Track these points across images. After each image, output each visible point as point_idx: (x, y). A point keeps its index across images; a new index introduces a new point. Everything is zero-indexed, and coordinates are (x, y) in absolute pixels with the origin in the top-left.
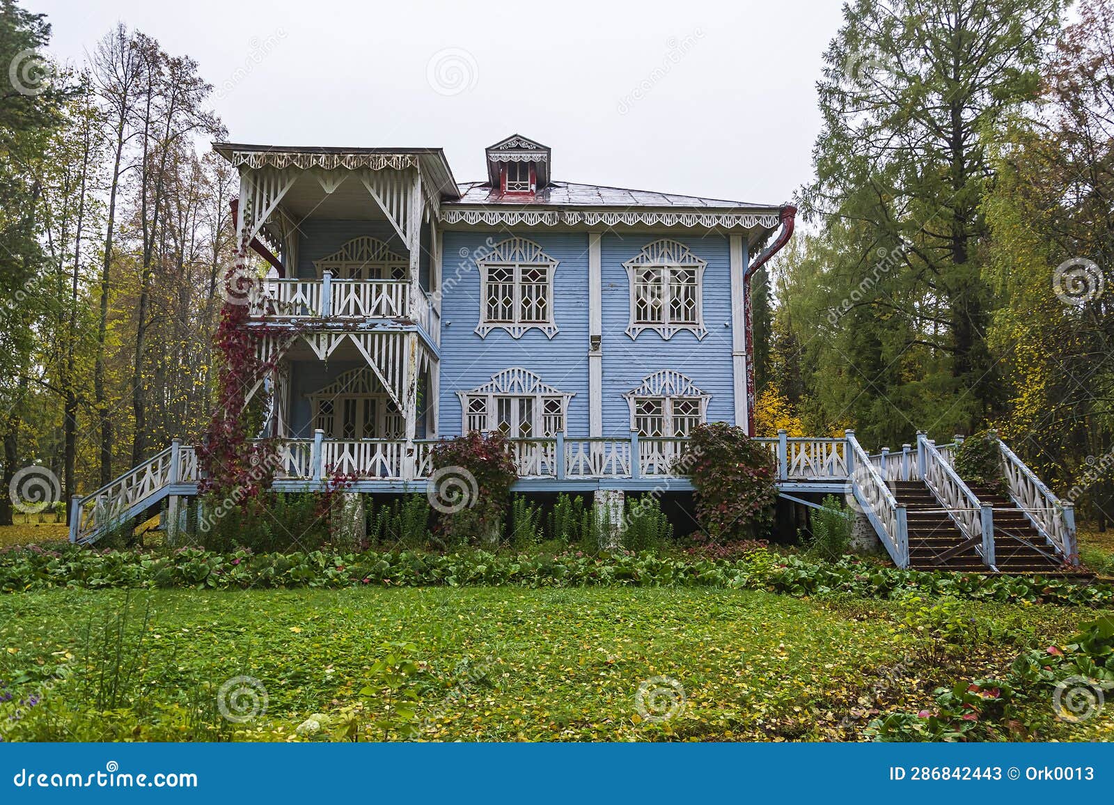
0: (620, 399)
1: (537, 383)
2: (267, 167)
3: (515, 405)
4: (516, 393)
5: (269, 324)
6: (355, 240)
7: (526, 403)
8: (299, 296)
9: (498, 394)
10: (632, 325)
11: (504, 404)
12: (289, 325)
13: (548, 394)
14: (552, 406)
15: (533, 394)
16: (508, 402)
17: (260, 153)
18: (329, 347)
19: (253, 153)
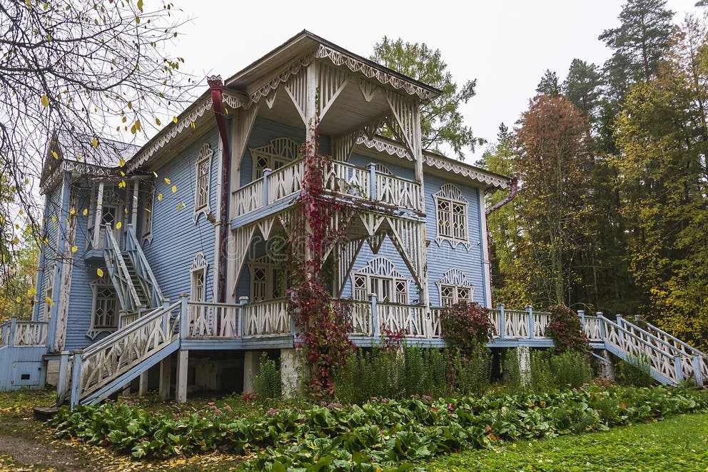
0: (434, 285)
1: (393, 270)
2: (344, 66)
3: (380, 283)
4: (382, 276)
5: (337, 199)
6: (280, 139)
7: (386, 282)
8: (354, 179)
9: (372, 275)
10: (438, 237)
11: (374, 281)
12: (351, 202)
13: (399, 278)
14: (400, 287)
15: (391, 277)
16: (376, 280)
17: (338, 53)
18: (374, 225)
19: (334, 51)
